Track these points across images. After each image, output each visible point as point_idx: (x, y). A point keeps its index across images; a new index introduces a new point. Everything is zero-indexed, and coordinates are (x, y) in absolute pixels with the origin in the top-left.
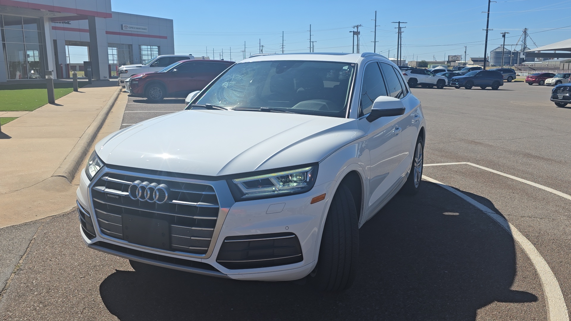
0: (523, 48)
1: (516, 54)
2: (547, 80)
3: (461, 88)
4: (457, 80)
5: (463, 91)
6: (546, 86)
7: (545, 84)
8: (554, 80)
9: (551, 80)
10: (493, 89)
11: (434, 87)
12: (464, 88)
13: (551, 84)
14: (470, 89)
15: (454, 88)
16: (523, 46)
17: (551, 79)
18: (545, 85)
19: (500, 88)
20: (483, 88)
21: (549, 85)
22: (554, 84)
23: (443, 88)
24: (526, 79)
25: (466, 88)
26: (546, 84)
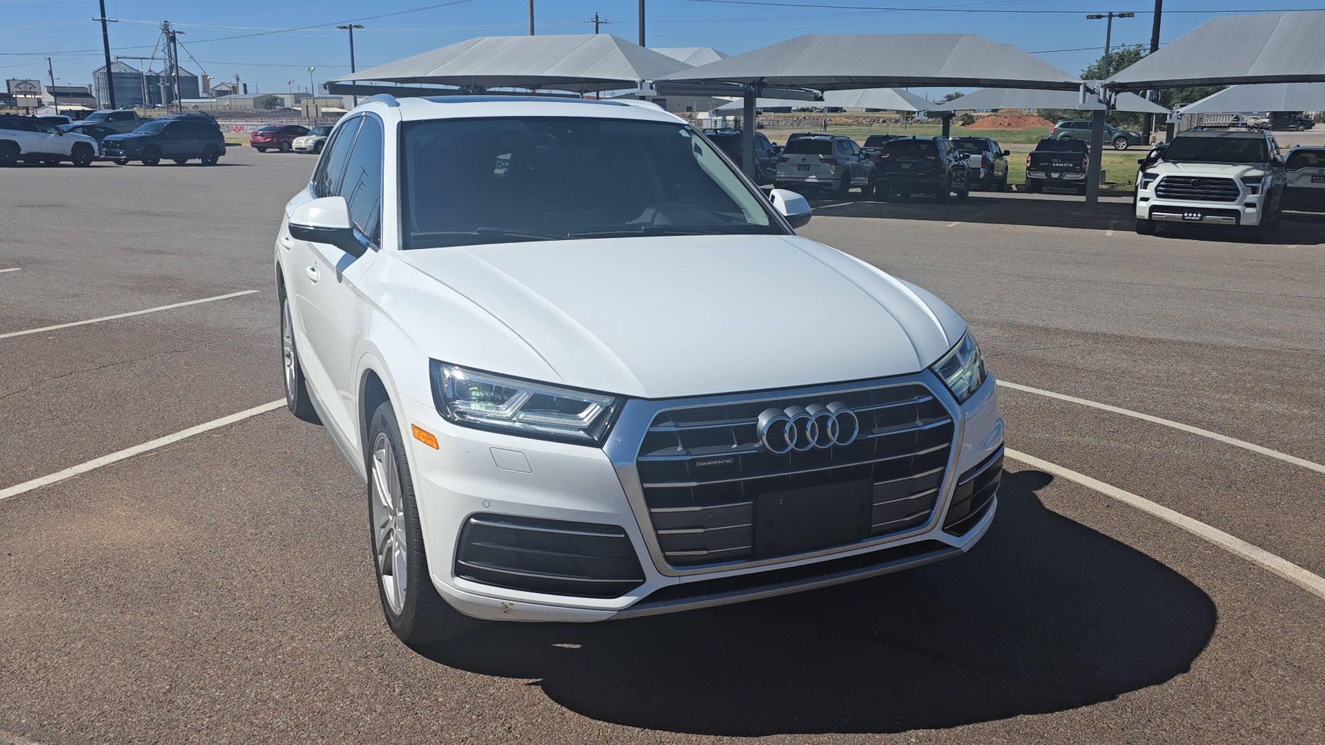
0: (168, 66)
1: (153, 79)
2: (295, 141)
3: (130, 163)
4: (122, 144)
5: (135, 171)
6: (296, 154)
7: (294, 149)
8: (311, 141)
9: (303, 142)
10: (204, 164)
11: (61, 163)
12: (140, 162)
13: (305, 149)
14: (155, 164)
15: (112, 163)
16: (168, 61)
17: (305, 138)
18: (293, 152)
19: (221, 160)
20: (181, 163)
21: (301, 151)
22: (312, 149)
23: (91, 164)
24: (252, 140)
25: (146, 164)
26: (296, 148)
